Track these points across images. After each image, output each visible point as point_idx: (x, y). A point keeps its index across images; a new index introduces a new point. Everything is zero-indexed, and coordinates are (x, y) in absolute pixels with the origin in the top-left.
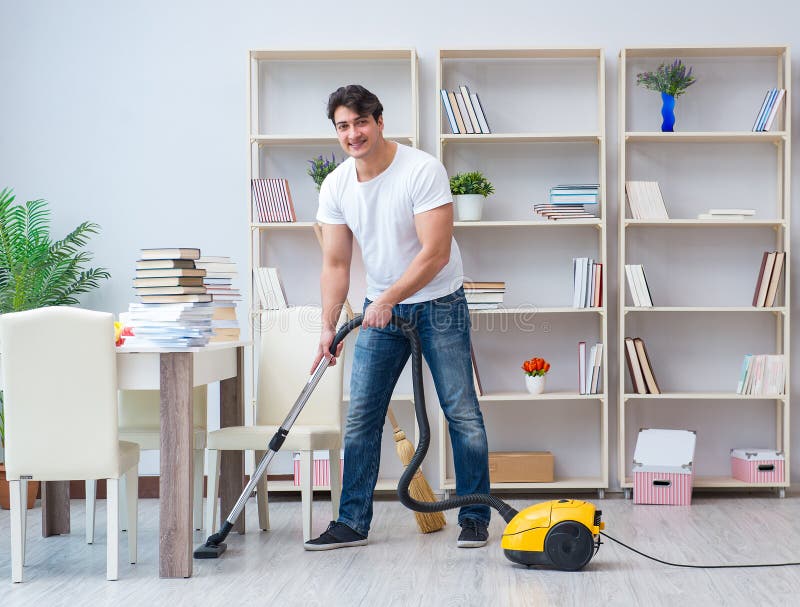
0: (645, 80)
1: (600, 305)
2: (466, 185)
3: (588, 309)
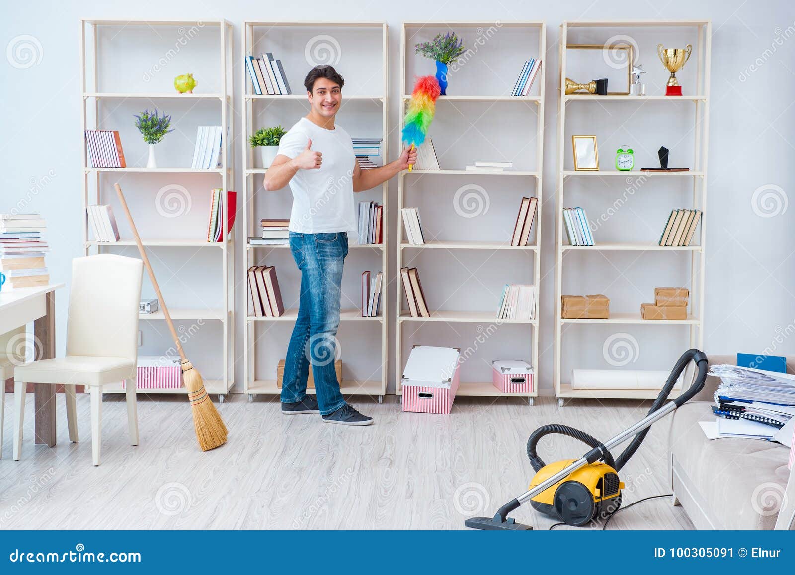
0: (422, 49)
1: (381, 242)
2: (268, 139)
3: (370, 246)
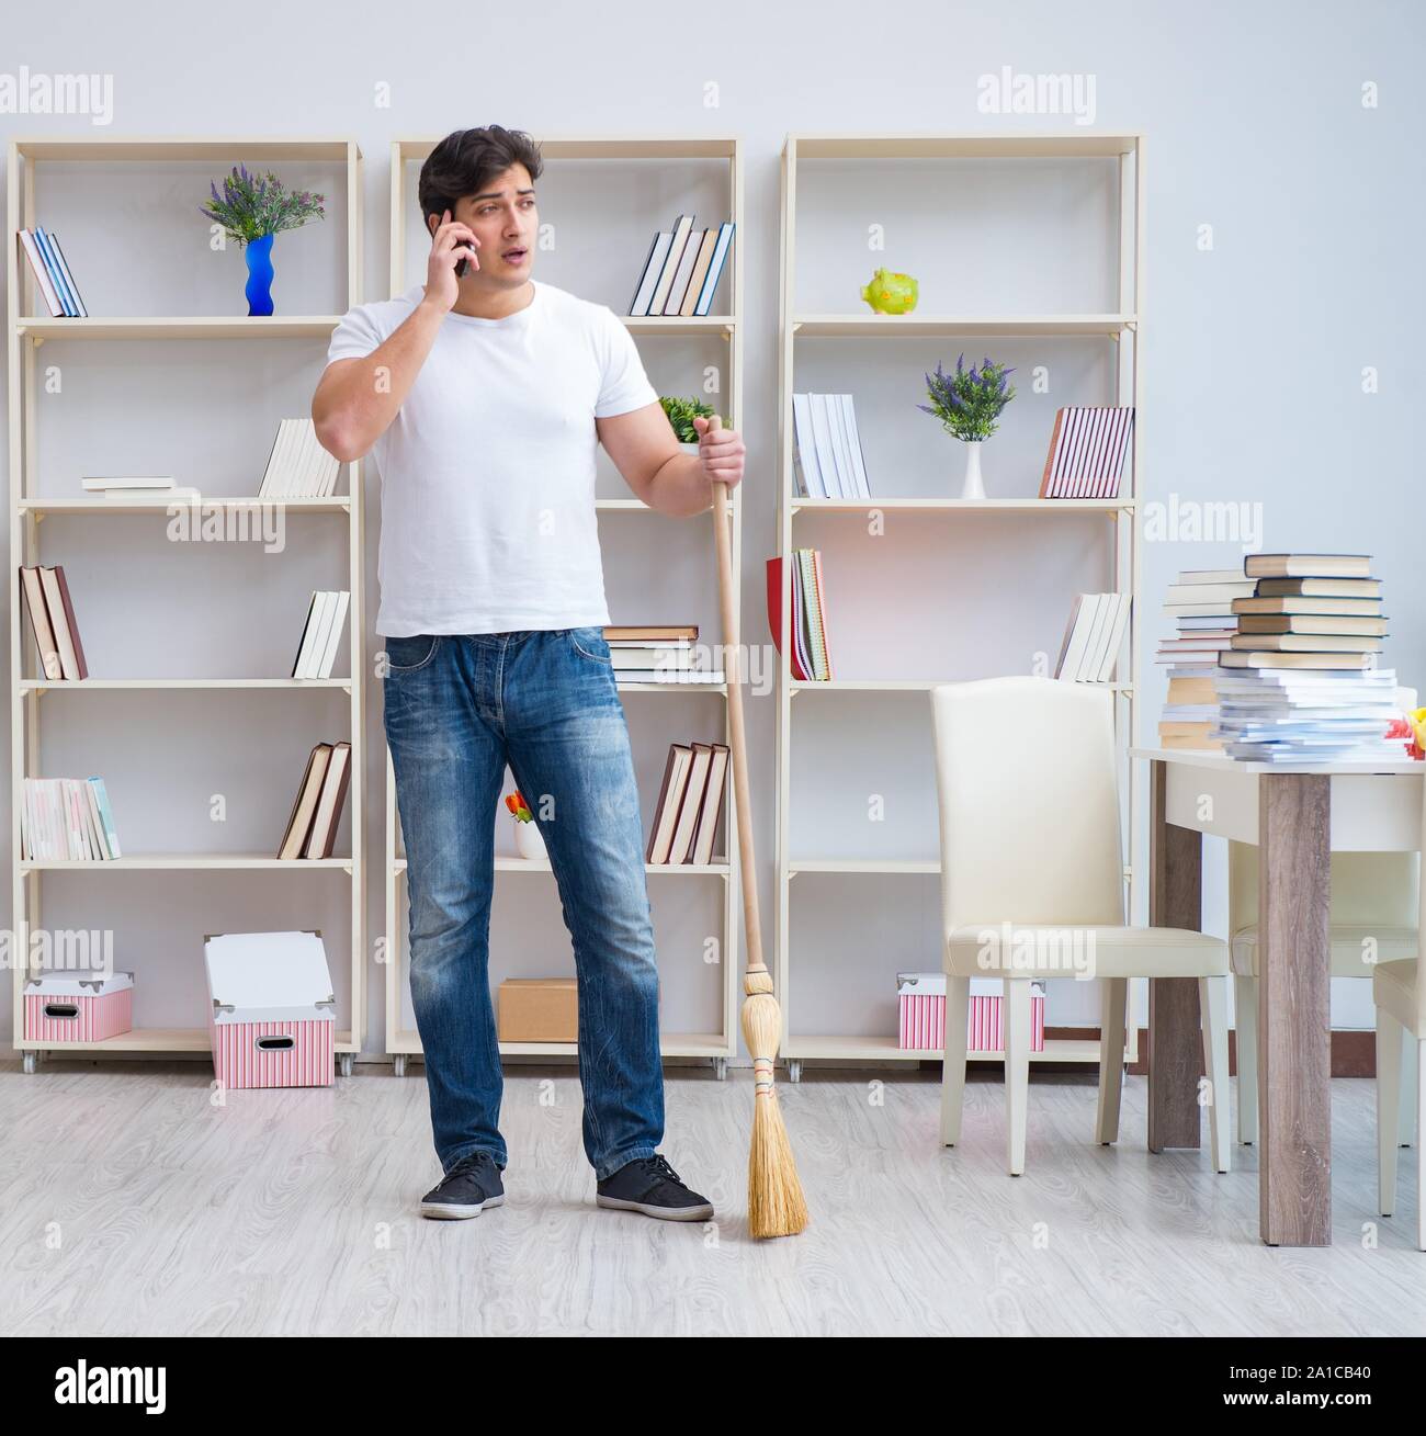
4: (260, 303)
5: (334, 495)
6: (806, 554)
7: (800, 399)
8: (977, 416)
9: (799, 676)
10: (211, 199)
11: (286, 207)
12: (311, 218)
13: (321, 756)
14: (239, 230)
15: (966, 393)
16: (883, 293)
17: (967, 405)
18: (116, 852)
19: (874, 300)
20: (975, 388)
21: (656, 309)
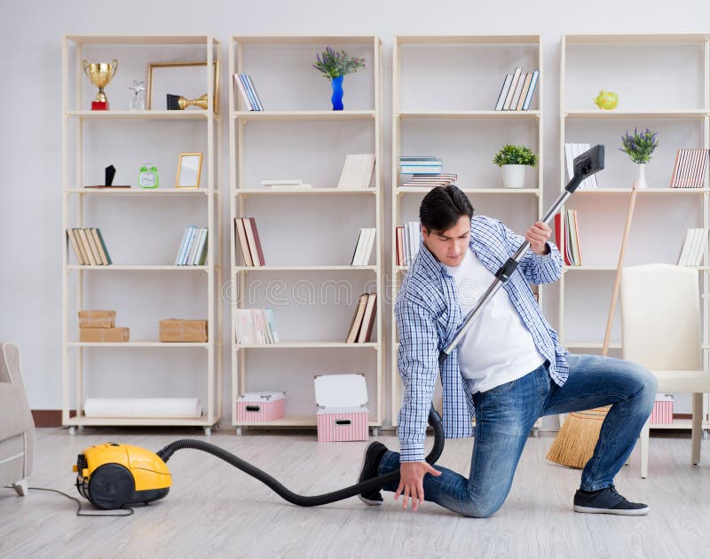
4: (338, 105)
5: (370, 186)
6: (570, 212)
7: (568, 145)
8: (643, 153)
9: (569, 264)
10: (317, 61)
11: (349, 64)
12: (360, 69)
13: (364, 298)
14: (328, 74)
15: (638, 143)
16: (604, 101)
17: (639, 148)
18: (277, 339)
19: (600, 104)
20: (642, 141)
21: (506, 107)
